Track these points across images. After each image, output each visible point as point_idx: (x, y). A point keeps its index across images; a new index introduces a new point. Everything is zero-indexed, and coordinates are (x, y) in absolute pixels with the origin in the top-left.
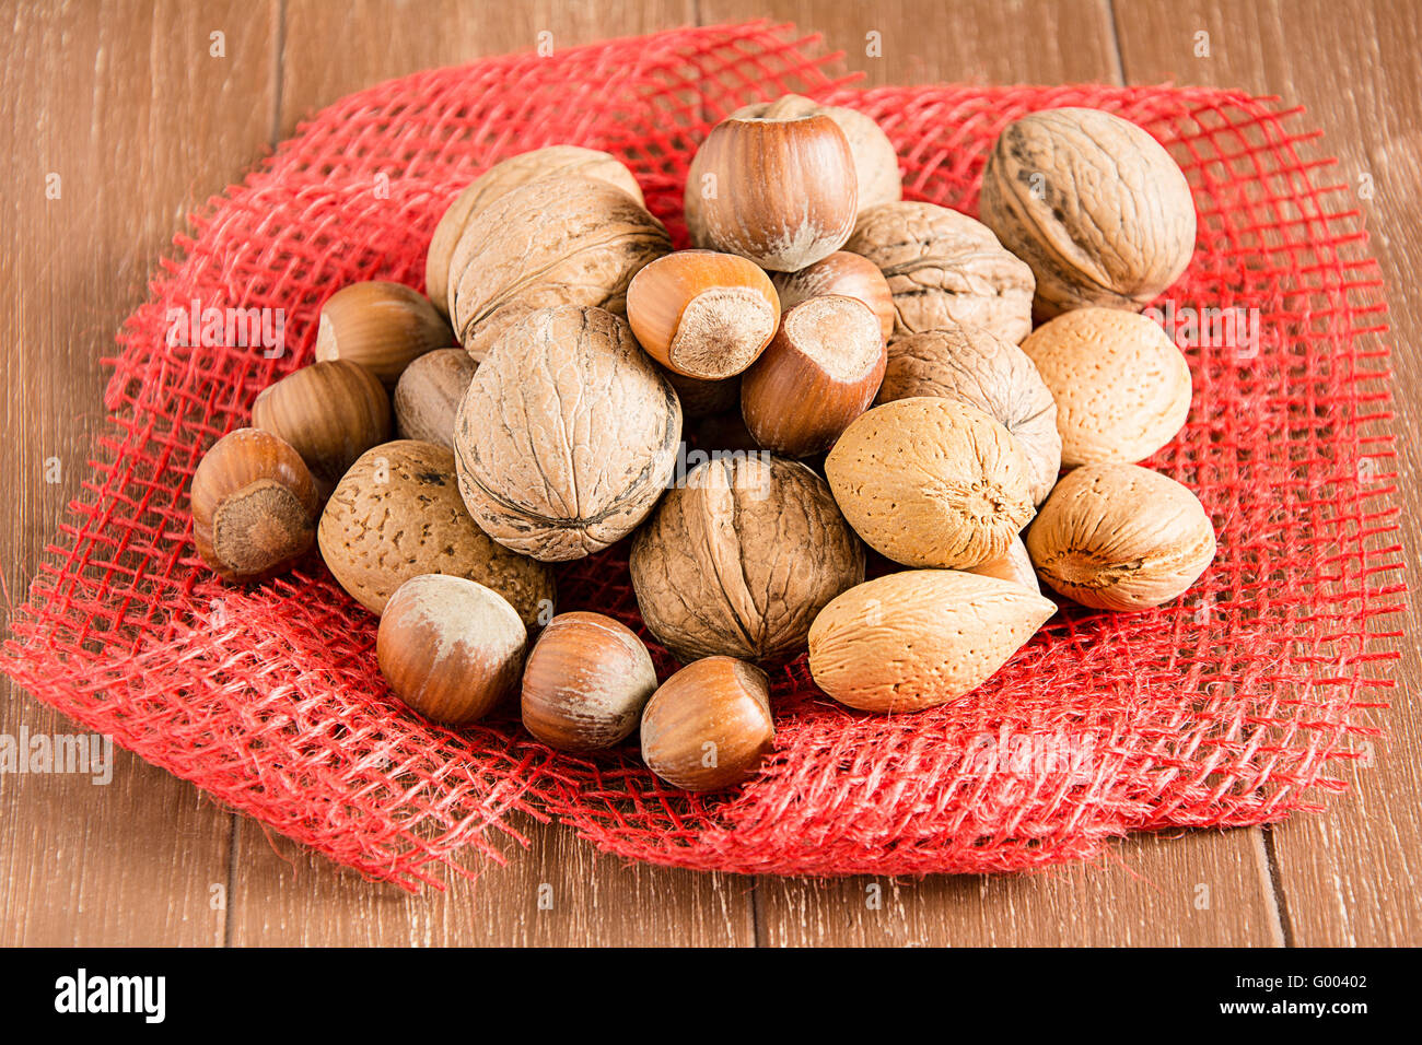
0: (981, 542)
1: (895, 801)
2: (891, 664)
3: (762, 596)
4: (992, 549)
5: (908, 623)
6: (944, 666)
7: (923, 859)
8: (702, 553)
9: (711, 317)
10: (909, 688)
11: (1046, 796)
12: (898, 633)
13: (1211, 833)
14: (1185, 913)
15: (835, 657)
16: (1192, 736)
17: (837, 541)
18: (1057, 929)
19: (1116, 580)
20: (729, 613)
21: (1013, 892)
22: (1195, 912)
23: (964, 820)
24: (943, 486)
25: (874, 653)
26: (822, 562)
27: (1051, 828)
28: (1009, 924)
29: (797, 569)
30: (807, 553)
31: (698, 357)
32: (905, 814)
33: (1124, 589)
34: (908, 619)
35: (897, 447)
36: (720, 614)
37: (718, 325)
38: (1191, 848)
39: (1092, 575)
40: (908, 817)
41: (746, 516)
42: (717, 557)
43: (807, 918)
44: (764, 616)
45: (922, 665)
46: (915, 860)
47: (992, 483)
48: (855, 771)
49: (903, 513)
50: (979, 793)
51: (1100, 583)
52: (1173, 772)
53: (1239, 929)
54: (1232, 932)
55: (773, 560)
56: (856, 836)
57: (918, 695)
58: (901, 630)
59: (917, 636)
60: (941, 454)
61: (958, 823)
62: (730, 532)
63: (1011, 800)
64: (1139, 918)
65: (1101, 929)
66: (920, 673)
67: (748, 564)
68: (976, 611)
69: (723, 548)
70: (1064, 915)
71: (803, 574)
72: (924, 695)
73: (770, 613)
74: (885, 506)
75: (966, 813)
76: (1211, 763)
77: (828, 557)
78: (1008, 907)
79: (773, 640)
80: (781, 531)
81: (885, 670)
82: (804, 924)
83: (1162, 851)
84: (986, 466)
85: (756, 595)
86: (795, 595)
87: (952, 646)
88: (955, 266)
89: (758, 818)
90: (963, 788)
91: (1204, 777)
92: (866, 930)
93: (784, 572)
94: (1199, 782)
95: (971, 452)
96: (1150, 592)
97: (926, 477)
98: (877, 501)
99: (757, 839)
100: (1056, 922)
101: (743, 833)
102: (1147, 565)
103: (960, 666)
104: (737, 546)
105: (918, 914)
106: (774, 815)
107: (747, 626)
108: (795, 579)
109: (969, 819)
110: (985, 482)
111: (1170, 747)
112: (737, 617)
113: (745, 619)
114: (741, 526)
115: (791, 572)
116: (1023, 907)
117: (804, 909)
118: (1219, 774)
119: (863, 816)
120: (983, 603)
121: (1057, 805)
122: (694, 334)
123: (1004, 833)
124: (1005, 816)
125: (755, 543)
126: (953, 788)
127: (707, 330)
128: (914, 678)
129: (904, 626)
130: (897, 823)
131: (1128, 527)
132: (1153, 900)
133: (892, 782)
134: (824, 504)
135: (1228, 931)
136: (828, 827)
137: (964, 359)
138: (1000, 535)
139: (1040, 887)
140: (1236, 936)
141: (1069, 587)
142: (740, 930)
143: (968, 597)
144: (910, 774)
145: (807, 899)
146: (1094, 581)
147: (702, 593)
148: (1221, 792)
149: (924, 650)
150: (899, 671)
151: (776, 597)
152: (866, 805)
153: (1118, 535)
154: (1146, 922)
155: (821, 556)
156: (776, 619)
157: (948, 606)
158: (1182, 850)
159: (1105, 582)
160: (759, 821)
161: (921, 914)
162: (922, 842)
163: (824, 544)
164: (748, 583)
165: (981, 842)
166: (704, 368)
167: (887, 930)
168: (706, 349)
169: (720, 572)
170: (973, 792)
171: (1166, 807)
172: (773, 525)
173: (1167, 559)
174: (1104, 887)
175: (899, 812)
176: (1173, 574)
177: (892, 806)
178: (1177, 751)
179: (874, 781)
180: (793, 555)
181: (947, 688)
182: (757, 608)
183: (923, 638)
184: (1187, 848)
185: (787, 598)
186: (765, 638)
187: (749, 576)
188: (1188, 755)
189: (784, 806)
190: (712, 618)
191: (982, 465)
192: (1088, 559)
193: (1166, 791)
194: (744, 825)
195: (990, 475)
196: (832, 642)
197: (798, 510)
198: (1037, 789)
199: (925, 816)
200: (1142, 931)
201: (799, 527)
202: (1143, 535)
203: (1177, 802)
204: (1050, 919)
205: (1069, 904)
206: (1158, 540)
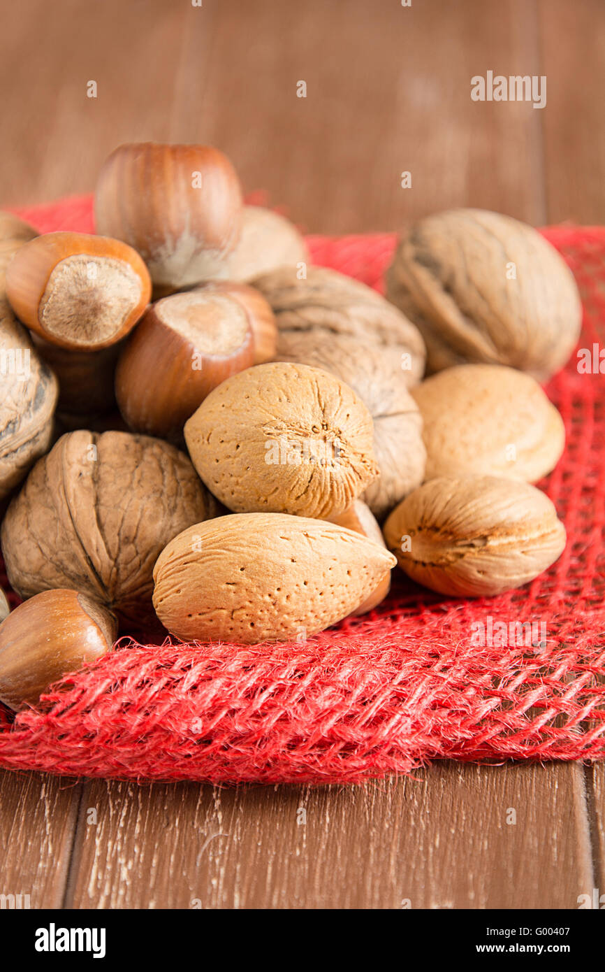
0: (320, 484)
1: (211, 696)
2: (224, 586)
3: (114, 539)
4: (332, 494)
5: (241, 545)
6: (276, 593)
7: (237, 756)
8: (59, 498)
9: (79, 280)
10: (242, 614)
11: (363, 702)
12: (232, 554)
13: (532, 766)
14: (496, 824)
15: (172, 582)
16: (517, 674)
17: (191, 495)
18: (368, 833)
19: (461, 556)
20: (81, 556)
21: (331, 806)
22: (505, 825)
23: (280, 720)
24: (284, 426)
25: (208, 574)
26: (172, 511)
27: (365, 735)
28: (322, 829)
29: (147, 513)
30: (159, 501)
31: (67, 320)
32: (221, 707)
33: (470, 563)
34: (242, 542)
35: (245, 394)
36: (74, 558)
37: (84, 288)
38: (511, 777)
39: (441, 552)
40: (224, 712)
41: (103, 469)
42: (71, 501)
43: (126, 820)
44: (116, 560)
45: (255, 590)
46: (230, 757)
47: (331, 428)
48: (175, 668)
49: (246, 453)
50: (296, 696)
51: (447, 559)
52: (495, 701)
53: (547, 837)
54: (539, 839)
55: (125, 505)
56: (172, 727)
57: (252, 625)
58: (234, 551)
59: (250, 558)
60: (285, 398)
61: (274, 721)
62: (88, 482)
63: (327, 704)
64: (450, 827)
65: (411, 834)
66: (253, 599)
67: (102, 509)
68: (310, 543)
69: (78, 493)
70: (377, 824)
71: (153, 519)
72: (258, 624)
73: (122, 557)
74: (229, 448)
75: (282, 712)
76: (534, 696)
77: (179, 507)
78: (324, 817)
79: (124, 586)
80: (136, 480)
81: (218, 592)
82: (122, 824)
83: (483, 778)
84: (326, 411)
85: (108, 538)
86: (144, 539)
87: (284, 572)
88: (340, 309)
89: (74, 701)
90: (281, 690)
91: (526, 708)
92: (181, 830)
93: (136, 516)
94: (520, 713)
95: (314, 400)
96: (494, 568)
97: (268, 417)
98: (223, 444)
99: (71, 723)
100: (369, 828)
101: (58, 715)
102: (493, 543)
103: (294, 596)
104: (93, 494)
105: (235, 820)
106: (90, 697)
107: (99, 569)
108: (145, 522)
109: (285, 719)
110: (325, 426)
111: (496, 681)
112: (89, 559)
113: (97, 560)
114: (99, 478)
115: (142, 516)
116: (339, 817)
117: (124, 814)
118: (539, 708)
119: (179, 705)
120: (318, 536)
121: (373, 713)
122: (62, 295)
123: (318, 734)
124: (321, 718)
125: (110, 489)
126: (271, 689)
127: (74, 292)
128: (247, 603)
129: (237, 548)
130: (212, 716)
131: (473, 503)
132: (466, 814)
133: (210, 679)
134: (182, 466)
135: (536, 839)
136: (142, 714)
137: (328, 355)
138: (340, 480)
139: (358, 802)
140: (543, 843)
141: (420, 568)
142: (59, 829)
143: (303, 528)
144: (229, 673)
145: (129, 807)
146: (442, 558)
147: (59, 538)
148: (542, 722)
149: (257, 574)
150: (232, 595)
151: (127, 540)
152: (180, 697)
153: (463, 509)
154: (457, 830)
155: (172, 505)
156: (126, 563)
157: (282, 534)
158: (502, 778)
159: (451, 558)
160: (74, 704)
161: (238, 820)
162: (237, 739)
163: (177, 494)
164: (101, 526)
165: (295, 743)
166: (72, 333)
167: (202, 831)
168: (73, 311)
169: (74, 515)
170: (289, 697)
171: (485, 733)
172: (129, 476)
173: (512, 539)
174: (421, 803)
175: (214, 706)
176: (517, 552)
177: (208, 700)
178: (501, 685)
179: (192, 677)
180: (144, 501)
181: (281, 620)
182: (109, 552)
183: (254, 561)
184: (507, 777)
185: (137, 541)
186: (116, 583)
187: (103, 520)
188: (511, 689)
189: (99, 691)
190: (66, 563)
191: (323, 411)
192: (437, 536)
193: (487, 718)
194: (59, 707)
195: (331, 418)
196: (170, 566)
197: (154, 465)
198: (354, 697)
199: (240, 713)
200: (452, 837)
201: (153, 478)
202: (489, 511)
203: (497, 729)
204: (362, 827)
205: (384, 815)
206: (502, 516)
